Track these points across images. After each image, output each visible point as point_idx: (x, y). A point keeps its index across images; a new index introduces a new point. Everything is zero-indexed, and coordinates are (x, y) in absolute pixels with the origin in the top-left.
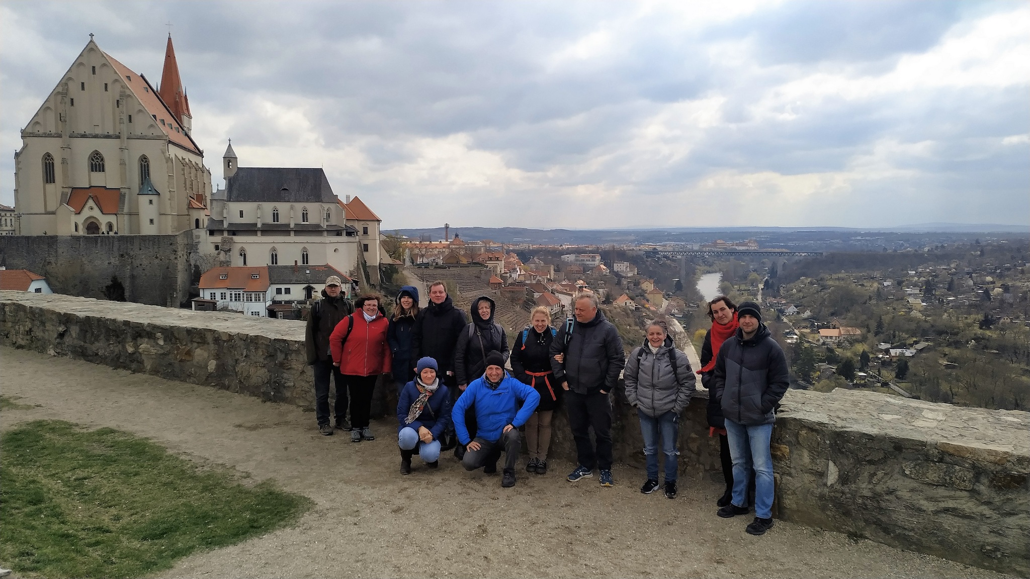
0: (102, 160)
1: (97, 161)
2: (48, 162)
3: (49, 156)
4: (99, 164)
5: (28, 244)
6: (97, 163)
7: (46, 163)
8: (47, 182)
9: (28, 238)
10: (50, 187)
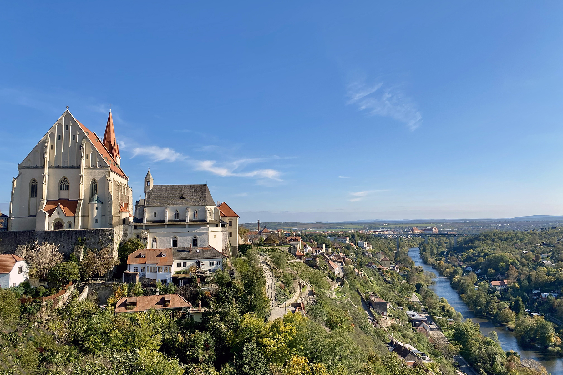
0: (68, 182)
1: (65, 183)
2: (33, 184)
3: (34, 180)
4: (66, 185)
5: (16, 236)
6: (65, 185)
7: (32, 185)
8: (32, 197)
9: (16, 233)
10: (33, 200)
